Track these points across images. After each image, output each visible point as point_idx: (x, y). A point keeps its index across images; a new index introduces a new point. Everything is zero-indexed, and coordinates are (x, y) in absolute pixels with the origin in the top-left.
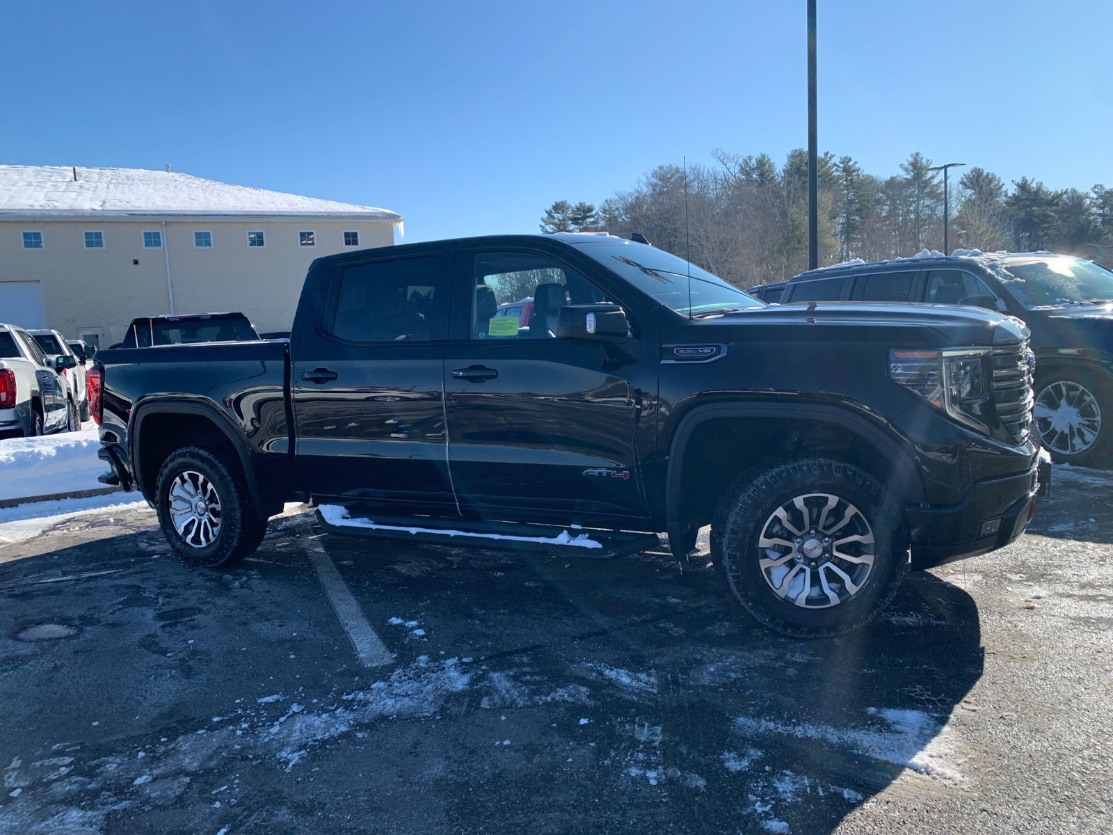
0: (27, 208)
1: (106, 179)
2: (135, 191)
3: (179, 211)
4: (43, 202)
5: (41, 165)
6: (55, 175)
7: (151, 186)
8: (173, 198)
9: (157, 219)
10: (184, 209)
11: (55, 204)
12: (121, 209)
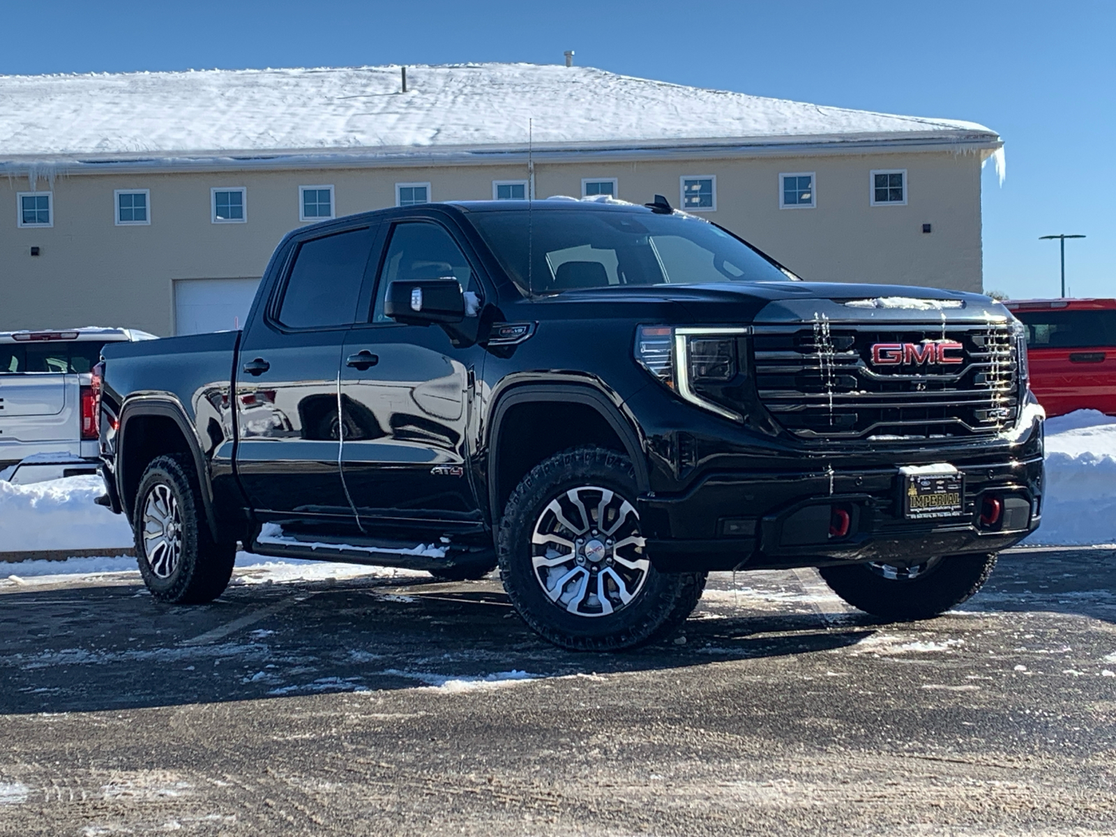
0: (313, 146)
1: (455, 86)
2: (496, 106)
3: (561, 143)
4: (340, 134)
5: (357, 66)
6: (375, 82)
7: (528, 95)
8: (558, 118)
9: (524, 159)
10: (570, 138)
11: (359, 137)
12: (464, 142)
